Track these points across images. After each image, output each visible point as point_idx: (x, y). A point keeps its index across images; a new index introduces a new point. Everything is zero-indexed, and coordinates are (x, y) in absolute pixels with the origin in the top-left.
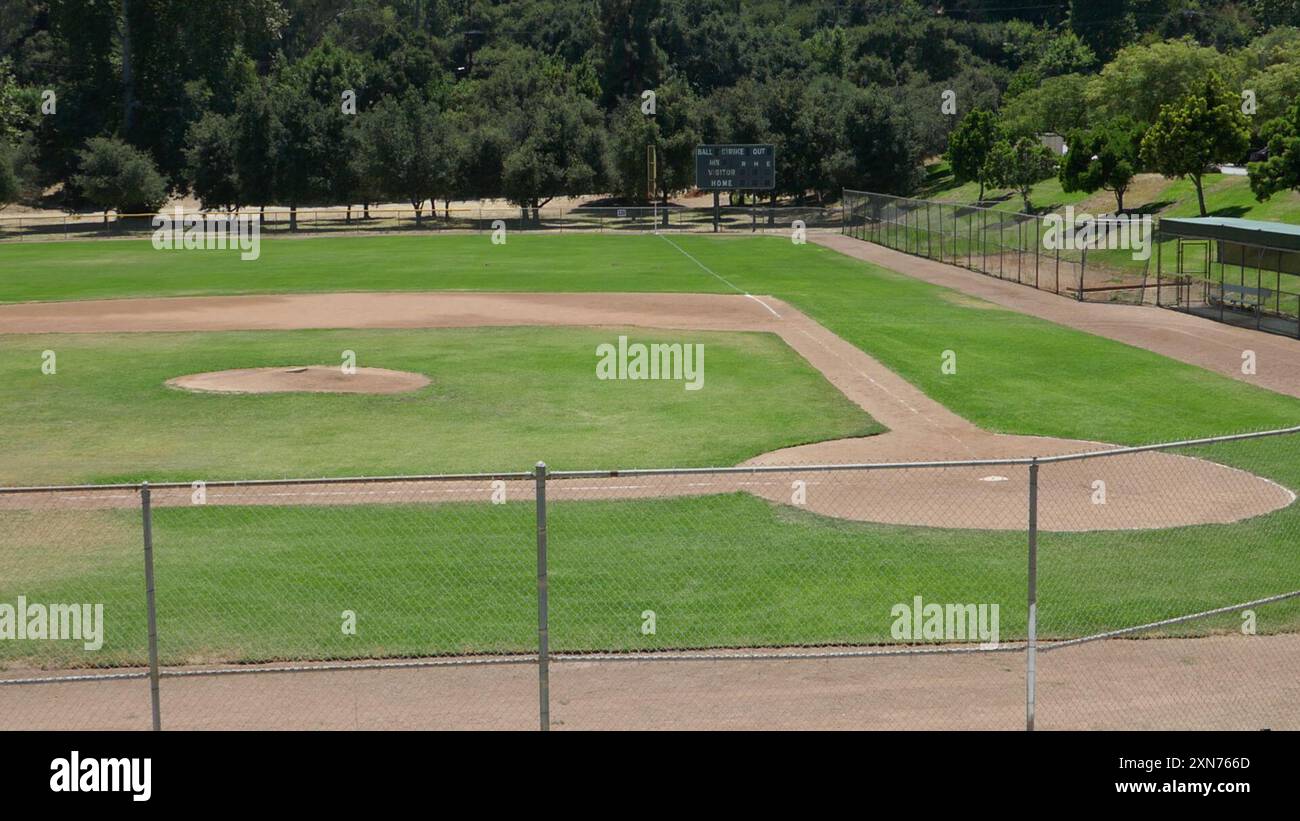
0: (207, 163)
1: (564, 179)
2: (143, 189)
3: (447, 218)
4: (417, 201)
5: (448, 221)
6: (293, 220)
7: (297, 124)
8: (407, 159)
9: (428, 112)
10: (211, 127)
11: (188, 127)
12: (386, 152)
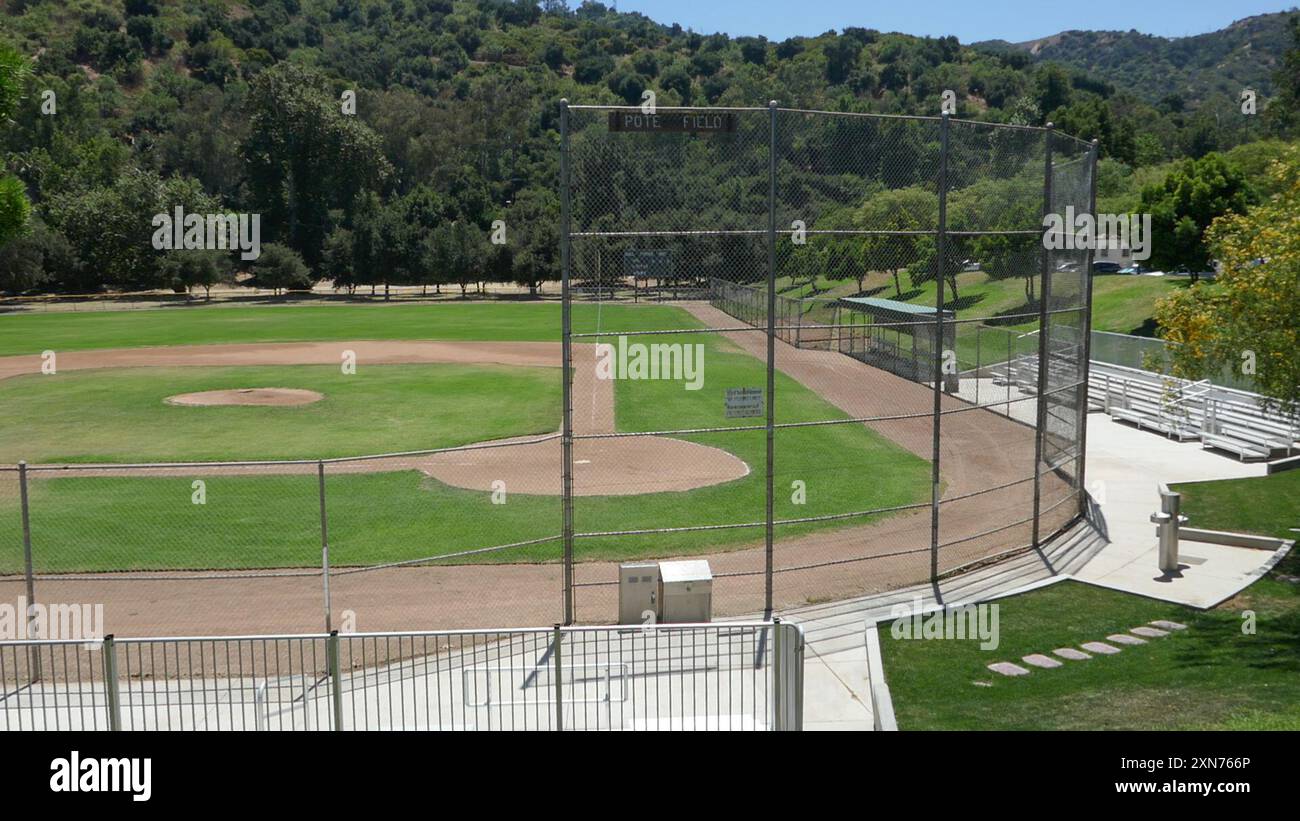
0: (335, 259)
1: (550, 270)
2: (294, 274)
3: (484, 293)
4: (463, 283)
5: (485, 295)
6: (387, 295)
7: (389, 236)
8: (456, 258)
9: (470, 229)
10: (339, 237)
11: (324, 237)
12: (443, 253)
